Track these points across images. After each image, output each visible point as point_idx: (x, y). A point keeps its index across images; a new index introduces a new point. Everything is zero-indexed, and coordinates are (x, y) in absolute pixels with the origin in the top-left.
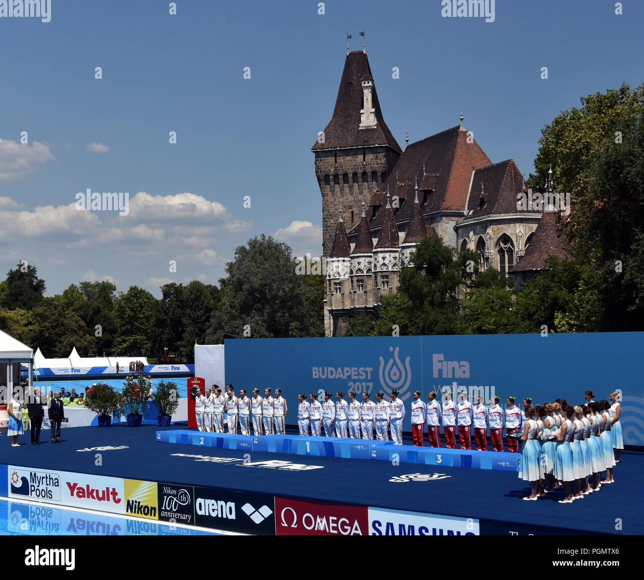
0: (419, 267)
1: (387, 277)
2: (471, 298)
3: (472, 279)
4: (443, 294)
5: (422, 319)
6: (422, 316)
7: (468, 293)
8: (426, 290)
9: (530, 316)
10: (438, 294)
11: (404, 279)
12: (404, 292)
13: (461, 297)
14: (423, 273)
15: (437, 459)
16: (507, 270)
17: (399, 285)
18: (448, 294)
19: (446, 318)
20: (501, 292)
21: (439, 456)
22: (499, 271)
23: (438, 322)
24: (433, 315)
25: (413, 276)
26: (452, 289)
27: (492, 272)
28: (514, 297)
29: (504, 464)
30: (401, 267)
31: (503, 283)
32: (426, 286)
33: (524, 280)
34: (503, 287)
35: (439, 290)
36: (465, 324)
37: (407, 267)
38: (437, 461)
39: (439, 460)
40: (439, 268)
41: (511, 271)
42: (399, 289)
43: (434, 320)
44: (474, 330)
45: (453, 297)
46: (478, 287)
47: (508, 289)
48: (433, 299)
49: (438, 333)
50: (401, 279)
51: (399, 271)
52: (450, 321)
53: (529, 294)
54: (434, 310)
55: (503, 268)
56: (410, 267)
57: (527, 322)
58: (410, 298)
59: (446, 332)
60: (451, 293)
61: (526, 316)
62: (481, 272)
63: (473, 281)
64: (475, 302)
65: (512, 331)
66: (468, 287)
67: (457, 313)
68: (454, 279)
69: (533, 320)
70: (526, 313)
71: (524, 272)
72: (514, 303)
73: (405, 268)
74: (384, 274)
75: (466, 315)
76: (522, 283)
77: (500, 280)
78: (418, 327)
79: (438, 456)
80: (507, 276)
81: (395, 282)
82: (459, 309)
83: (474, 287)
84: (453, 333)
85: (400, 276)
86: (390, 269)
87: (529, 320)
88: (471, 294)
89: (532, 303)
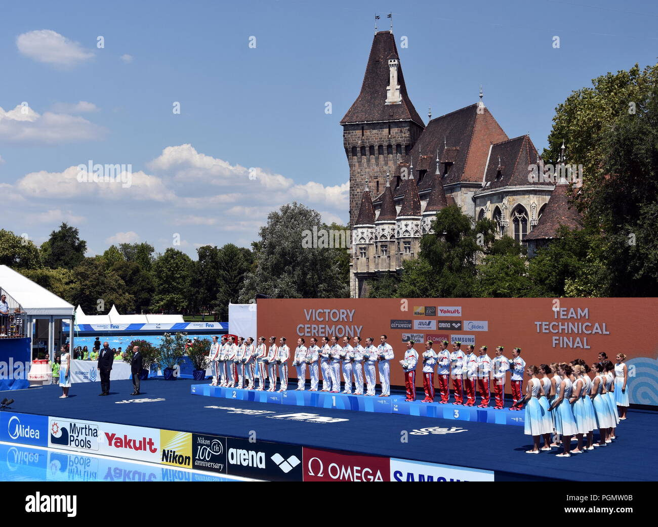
0: (439, 234)
1: (409, 243)
2: (487, 263)
3: (489, 246)
4: (462, 259)
5: (441, 282)
6: (442, 279)
7: (484, 259)
8: (445, 256)
9: (542, 281)
10: (456, 259)
11: (424, 245)
12: (425, 258)
13: (478, 263)
14: (443, 240)
15: (454, 414)
16: (521, 238)
17: (420, 251)
18: (465, 260)
19: (464, 282)
20: (514, 258)
21: (457, 412)
22: (514, 238)
23: (456, 286)
24: (452, 278)
25: (433, 243)
26: (470, 255)
27: (506, 239)
28: (527, 263)
29: (517, 419)
30: (422, 234)
31: (518, 250)
32: (446, 252)
33: (537, 248)
34: (518, 253)
35: (457, 256)
36: (481, 287)
37: (428, 234)
38: (455, 416)
39: (456, 415)
40: (458, 236)
41: (525, 239)
42: (420, 254)
43: (452, 284)
44: (490, 294)
45: (471, 263)
46: (494, 255)
47: (521, 256)
48: (452, 263)
49: (457, 296)
50: (422, 245)
51: (420, 238)
52: (468, 285)
53: (542, 261)
54: (453, 274)
55: (517, 236)
56: (430, 234)
57: (539, 287)
58: (431, 263)
59: (464, 295)
60: (469, 259)
61: (538, 282)
62: (496, 240)
63: (489, 248)
64: (491, 268)
65: (525, 295)
66: (485, 253)
67: (474, 277)
68: (472, 246)
69: (545, 285)
70: (539, 279)
71: (537, 240)
72: (527, 269)
73: (426, 235)
74: (407, 240)
75: (482, 280)
76: (535, 251)
77: (514, 248)
78: (437, 290)
79: (455, 411)
80: (521, 244)
81: (417, 248)
82: (476, 274)
83: (490, 253)
84: (470, 296)
85: (421, 243)
86: (412, 236)
87: (542, 285)
88: (487, 260)
89: (544, 269)
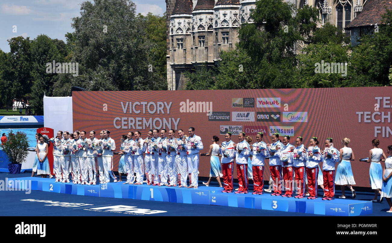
0: (258, 24)
1: (227, 33)
2: (308, 53)
3: (310, 35)
4: (282, 50)
5: (260, 74)
6: (261, 71)
7: (305, 49)
8: (264, 46)
9: (365, 71)
10: (276, 49)
11: (243, 35)
12: (244, 48)
13: (298, 53)
14: (262, 29)
15: (273, 205)
16: (344, 26)
17: (238, 41)
18: (285, 50)
19: (283, 73)
20: (337, 47)
21: (275, 203)
22: (336, 26)
23: (275, 77)
24: (272, 70)
25: (252, 33)
26: (290, 45)
27: (328, 26)
28: (350, 52)
29: (336, 210)
30: (241, 24)
31: (340, 39)
32: (265, 42)
33: (360, 36)
34: (340, 42)
35: (277, 46)
36: (301, 78)
37: (247, 23)
38: (274, 207)
39: (275, 206)
40: (278, 25)
41: (348, 26)
42: (239, 45)
43: (271, 75)
44: (310, 84)
45: (291, 53)
46: (315, 43)
47: (344, 44)
48: (271, 54)
49: (276, 87)
50: (241, 35)
51: (239, 28)
52: (288, 76)
53: (365, 49)
54: (272, 65)
55: (340, 24)
56: (249, 24)
57: (362, 77)
58: (249, 54)
59: (283, 86)
60: (289, 49)
61: (361, 71)
62: (318, 29)
63: (310, 37)
64: (312, 57)
65: (347, 85)
66: (305, 42)
67: (294, 68)
68: (292, 35)
69: (368, 74)
70: (361, 68)
71: (361, 27)
72: (349, 58)
73: (245, 24)
74: (225, 30)
75: (302, 70)
76: (358, 39)
77: (337, 36)
78: (256, 82)
79: (274, 202)
80: (344, 32)
81: (235, 38)
82: (296, 64)
83: (311, 42)
84: (289, 87)
85: (240, 33)
86: (231, 26)
87: (365, 74)
88: (309, 50)
89: (367, 58)
